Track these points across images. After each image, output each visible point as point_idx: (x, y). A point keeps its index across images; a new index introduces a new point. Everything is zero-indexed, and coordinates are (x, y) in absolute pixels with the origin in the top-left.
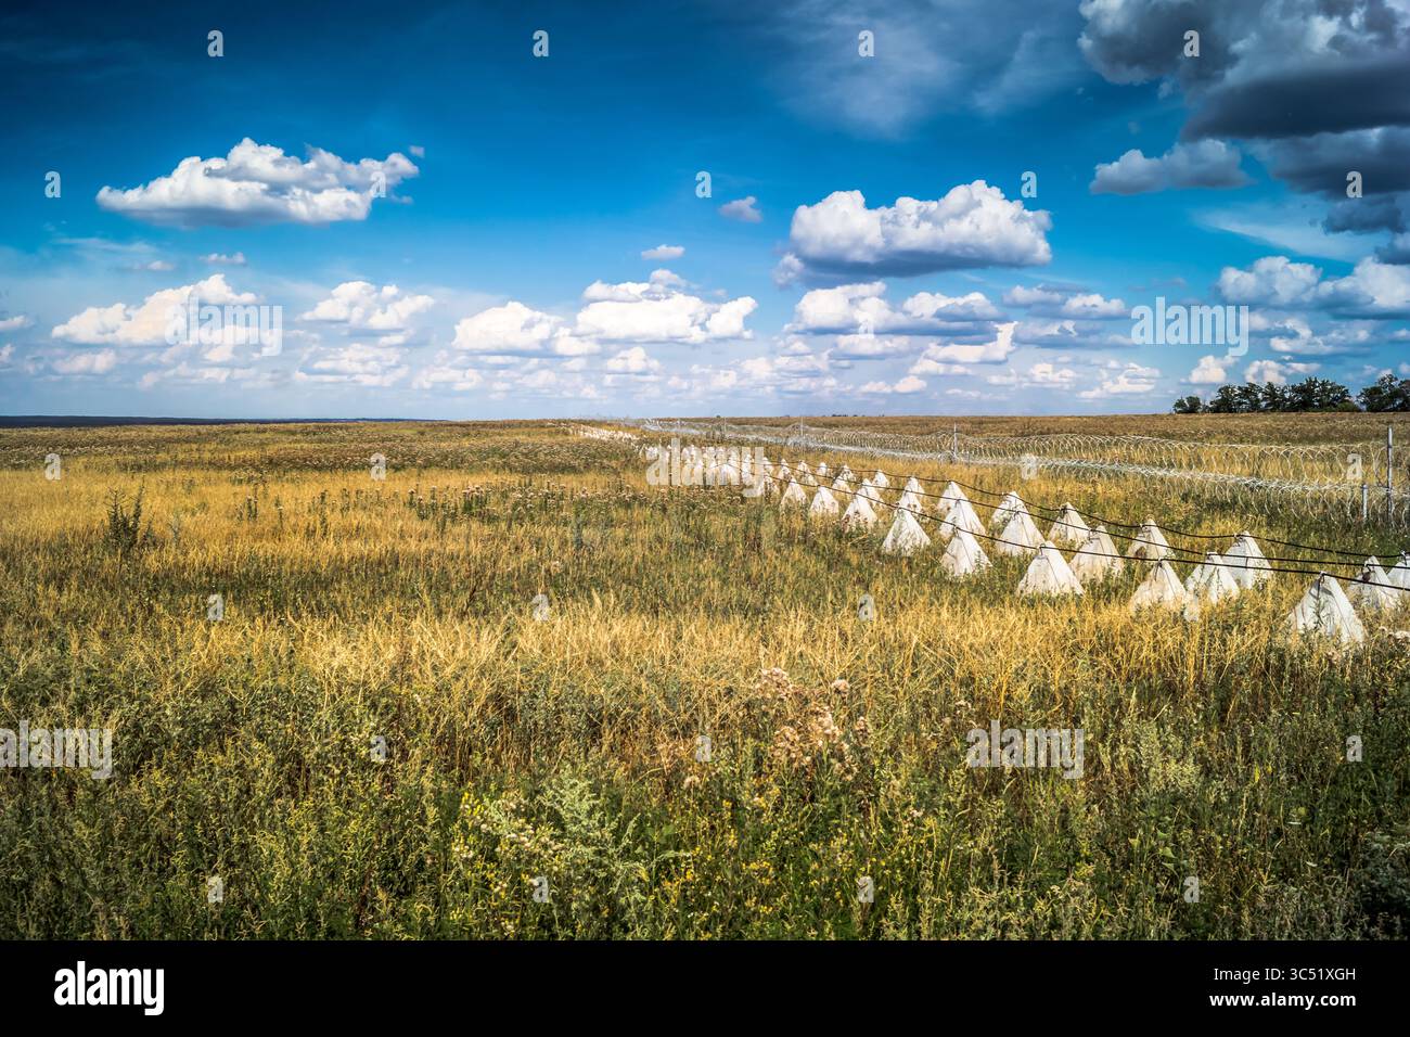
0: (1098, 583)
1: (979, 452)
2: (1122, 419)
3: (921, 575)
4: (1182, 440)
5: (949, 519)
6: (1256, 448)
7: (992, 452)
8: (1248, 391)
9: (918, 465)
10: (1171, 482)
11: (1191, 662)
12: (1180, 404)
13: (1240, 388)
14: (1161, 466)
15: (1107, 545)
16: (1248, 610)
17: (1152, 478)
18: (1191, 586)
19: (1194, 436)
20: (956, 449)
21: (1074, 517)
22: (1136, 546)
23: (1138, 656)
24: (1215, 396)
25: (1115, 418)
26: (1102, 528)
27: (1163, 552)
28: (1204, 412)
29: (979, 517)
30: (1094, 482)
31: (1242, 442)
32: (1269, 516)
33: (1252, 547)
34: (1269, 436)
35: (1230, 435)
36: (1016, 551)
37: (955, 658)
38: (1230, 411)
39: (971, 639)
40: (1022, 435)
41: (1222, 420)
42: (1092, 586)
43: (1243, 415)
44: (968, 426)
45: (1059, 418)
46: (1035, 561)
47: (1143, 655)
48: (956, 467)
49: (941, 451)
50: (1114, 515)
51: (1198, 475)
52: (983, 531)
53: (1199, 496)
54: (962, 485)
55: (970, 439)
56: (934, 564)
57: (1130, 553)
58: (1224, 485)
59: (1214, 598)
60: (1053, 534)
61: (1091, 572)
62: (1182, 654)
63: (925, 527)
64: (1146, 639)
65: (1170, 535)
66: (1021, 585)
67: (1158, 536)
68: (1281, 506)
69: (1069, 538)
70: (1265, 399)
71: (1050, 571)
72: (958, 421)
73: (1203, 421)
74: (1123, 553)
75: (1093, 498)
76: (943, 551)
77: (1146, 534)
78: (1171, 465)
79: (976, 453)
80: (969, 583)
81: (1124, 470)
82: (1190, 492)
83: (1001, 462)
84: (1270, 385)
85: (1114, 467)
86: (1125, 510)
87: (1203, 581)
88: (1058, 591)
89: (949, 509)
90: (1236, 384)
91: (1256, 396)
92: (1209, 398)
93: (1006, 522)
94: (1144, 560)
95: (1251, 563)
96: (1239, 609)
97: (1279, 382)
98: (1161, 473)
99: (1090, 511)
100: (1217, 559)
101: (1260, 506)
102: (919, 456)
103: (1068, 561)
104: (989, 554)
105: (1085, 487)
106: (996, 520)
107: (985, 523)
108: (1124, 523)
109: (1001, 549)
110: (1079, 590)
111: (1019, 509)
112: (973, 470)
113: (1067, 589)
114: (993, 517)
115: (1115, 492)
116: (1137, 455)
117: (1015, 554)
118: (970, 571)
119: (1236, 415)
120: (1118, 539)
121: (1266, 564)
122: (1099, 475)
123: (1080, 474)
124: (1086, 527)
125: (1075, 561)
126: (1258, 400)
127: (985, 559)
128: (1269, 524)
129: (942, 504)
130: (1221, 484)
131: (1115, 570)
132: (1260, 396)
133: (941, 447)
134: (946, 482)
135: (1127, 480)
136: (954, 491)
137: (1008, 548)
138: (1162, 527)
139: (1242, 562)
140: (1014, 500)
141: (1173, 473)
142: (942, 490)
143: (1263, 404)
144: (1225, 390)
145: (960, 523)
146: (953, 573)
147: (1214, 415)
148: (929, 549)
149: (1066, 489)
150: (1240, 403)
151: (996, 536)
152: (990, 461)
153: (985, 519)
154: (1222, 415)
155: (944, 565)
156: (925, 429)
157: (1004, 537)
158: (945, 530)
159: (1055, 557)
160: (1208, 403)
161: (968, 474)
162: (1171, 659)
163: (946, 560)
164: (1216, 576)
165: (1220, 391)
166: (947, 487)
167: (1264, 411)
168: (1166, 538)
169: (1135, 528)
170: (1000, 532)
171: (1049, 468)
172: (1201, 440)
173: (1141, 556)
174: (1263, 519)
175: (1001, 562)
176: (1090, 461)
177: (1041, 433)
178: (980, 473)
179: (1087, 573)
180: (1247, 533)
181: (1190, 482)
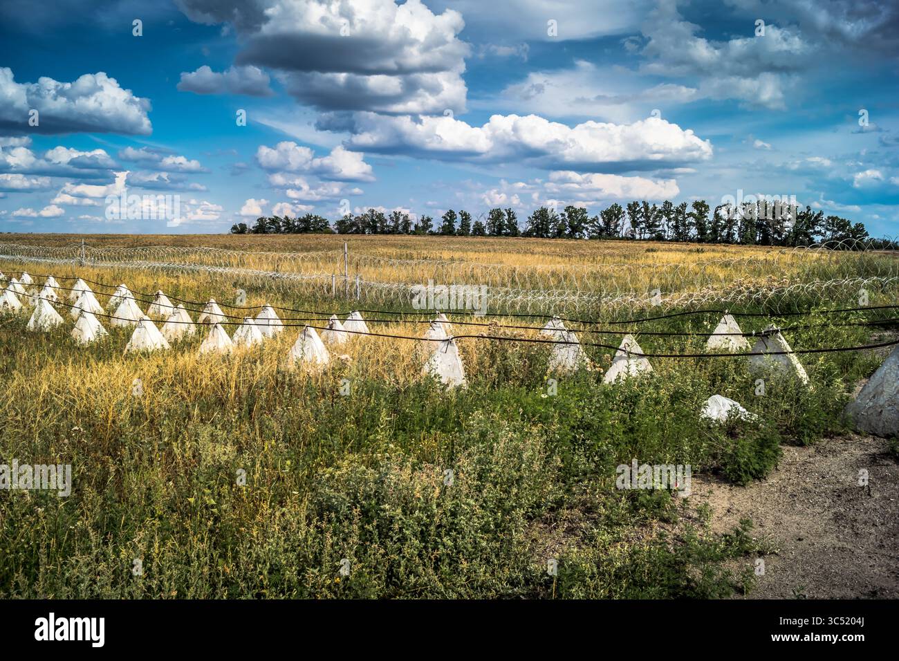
0: (179, 341)
1: (101, 258)
2: (199, 237)
3: (56, 344)
4: (235, 250)
5: (77, 304)
6: (277, 255)
7: (111, 258)
8: (274, 221)
9: (56, 268)
10: (226, 275)
11: (233, 384)
12: (234, 228)
13: (269, 219)
14: (221, 265)
15: (185, 316)
16: (267, 350)
17: (215, 273)
18: (236, 338)
19: (242, 247)
20: (84, 256)
21: (164, 300)
22: (203, 316)
23: (201, 384)
24: (255, 223)
25: (195, 236)
26: (181, 306)
27: (220, 319)
28: (249, 233)
29: (100, 302)
30: (177, 277)
31: (269, 251)
32: (283, 295)
33: (271, 313)
34: (286, 248)
35: (262, 247)
36: (125, 324)
37: (76, 399)
38: (264, 232)
39: (88, 385)
40: (132, 246)
41: (260, 238)
42: (174, 344)
43: (272, 235)
44: (94, 241)
45: (157, 235)
46: (137, 329)
47: (204, 383)
48: (84, 269)
49: (73, 257)
50: (191, 297)
51: (242, 271)
52: (102, 311)
53: (243, 284)
54: (88, 281)
55: (93, 249)
56: (65, 336)
57: (201, 320)
58: (257, 277)
59: (249, 345)
60: (151, 311)
61: (174, 334)
62: (227, 380)
63: (60, 311)
64: (205, 373)
65: (225, 308)
66: (128, 346)
67: (216, 309)
68: (290, 288)
69: (162, 313)
70: (284, 226)
71: (147, 335)
72: (87, 237)
73: (248, 238)
74: (196, 321)
75: (177, 286)
76: (73, 327)
77: (210, 308)
78: (226, 266)
79: (98, 259)
80: (91, 347)
81: (197, 268)
82: (238, 281)
83: (116, 264)
84: (286, 218)
85: (192, 267)
86: (198, 294)
87: (243, 335)
88: (153, 348)
89: (77, 297)
90: (267, 216)
91: (279, 224)
92: (251, 224)
93: (117, 305)
94: (208, 324)
95: (271, 322)
96: (261, 350)
97: (292, 216)
98: (220, 270)
99: (175, 296)
100: (251, 321)
101: (278, 288)
102: (56, 261)
103: (159, 329)
104: (106, 327)
105: (172, 280)
106: (112, 304)
107: (103, 306)
108: (197, 302)
109: (115, 323)
110: (167, 346)
111: (128, 296)
112: (96, 271)
113: (159, 347)
114: (109, 302)
115: (192, 283)
116: (206, 258)
117: (124, 326)
118: (92, 339)
119: (268, 235)
120: (193, 312)
121: (280, 322)
122: (182, 272)
123: (169, 272)
124: (172, 306)
125: (164, 329)
126: (280, 226)
127: (103, 330)
128: (283, 299)
129: (72, 295)
130: (256, 276)
131: (190, 332)
132: (281, 224)
133: (73, 254)
134: (75, 279)
135: (200, 275)
136: (82, 285)
137: (120, 322)
138: (220, 304)
139: (266, 322)
140: (124, 290)
141: (227, 270)
142: (72, 285)
143: (283, 229)
144: (261, 220)
145: (86, 307)
146: (80, 342)
147: (255, 235)
148: (63, 325)
149: (160, 282)
150: (270, 228)
151: (111, 315)
152: (109, 264)
153: (103, 303)
154: (259, 235)
155: (74, 336)
156: (63, 242)
157: (116, 315)
158: (75, 312)
159: (150, 326)
160: (251, 228)
161: (92, 273)
162: (221, 384)
163: (75, 333)
164: (250, 331)
165: (258, 220)
166: (76, 283)
167: (283, 233)
168: (222, 311)
169: (203, 305)
170: (114, 311)
171: (149, 268)
172: (246, 250)
173: (207, 323)
174: (279, 296)
175: (114, 332)
176: (177, 263)
177: (145, 245)
178: (101, 273)
179: (172, 335)
180: (269, 305)
181: (238, 276)
